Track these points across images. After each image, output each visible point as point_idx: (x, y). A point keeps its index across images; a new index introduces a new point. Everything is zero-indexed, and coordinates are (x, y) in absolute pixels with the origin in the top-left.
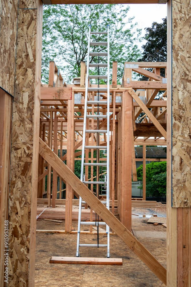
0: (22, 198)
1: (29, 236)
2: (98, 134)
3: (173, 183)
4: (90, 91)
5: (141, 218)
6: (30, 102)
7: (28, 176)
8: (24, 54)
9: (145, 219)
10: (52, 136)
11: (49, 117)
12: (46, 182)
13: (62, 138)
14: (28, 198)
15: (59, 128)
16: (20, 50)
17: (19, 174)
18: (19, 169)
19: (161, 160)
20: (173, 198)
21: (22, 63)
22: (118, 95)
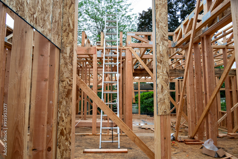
0: (66, 111)
1: (71, 135)
2: (112, 74)
3: (157, 100)
4: (106, 49)
5: (138, 125)
6: (71, 52)
7: (70, 98)
8: (67, 24)
9: (140, 126)
10: (84, 77)
11: (82, 65)
12: (80, 105)
13: (90, 79)
14: (70, 111)
15: (88, 72)
16: (65, 21)
17: (64, 97)
18: (64, 94)
19: (149, 91)
20: (158, 109)
21: (66, 29)
22: (123, 52)
